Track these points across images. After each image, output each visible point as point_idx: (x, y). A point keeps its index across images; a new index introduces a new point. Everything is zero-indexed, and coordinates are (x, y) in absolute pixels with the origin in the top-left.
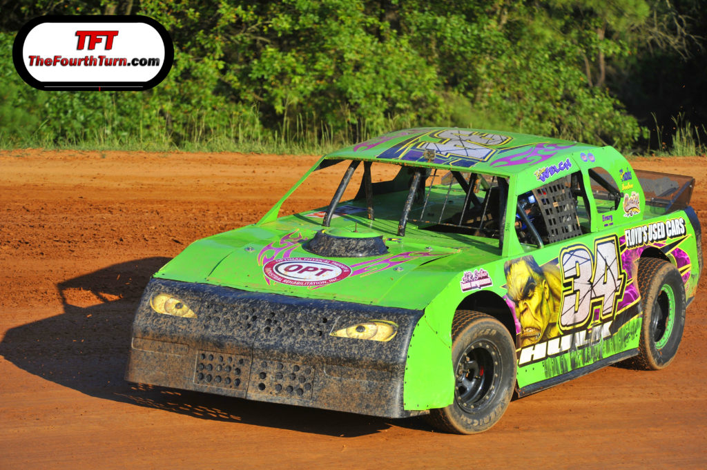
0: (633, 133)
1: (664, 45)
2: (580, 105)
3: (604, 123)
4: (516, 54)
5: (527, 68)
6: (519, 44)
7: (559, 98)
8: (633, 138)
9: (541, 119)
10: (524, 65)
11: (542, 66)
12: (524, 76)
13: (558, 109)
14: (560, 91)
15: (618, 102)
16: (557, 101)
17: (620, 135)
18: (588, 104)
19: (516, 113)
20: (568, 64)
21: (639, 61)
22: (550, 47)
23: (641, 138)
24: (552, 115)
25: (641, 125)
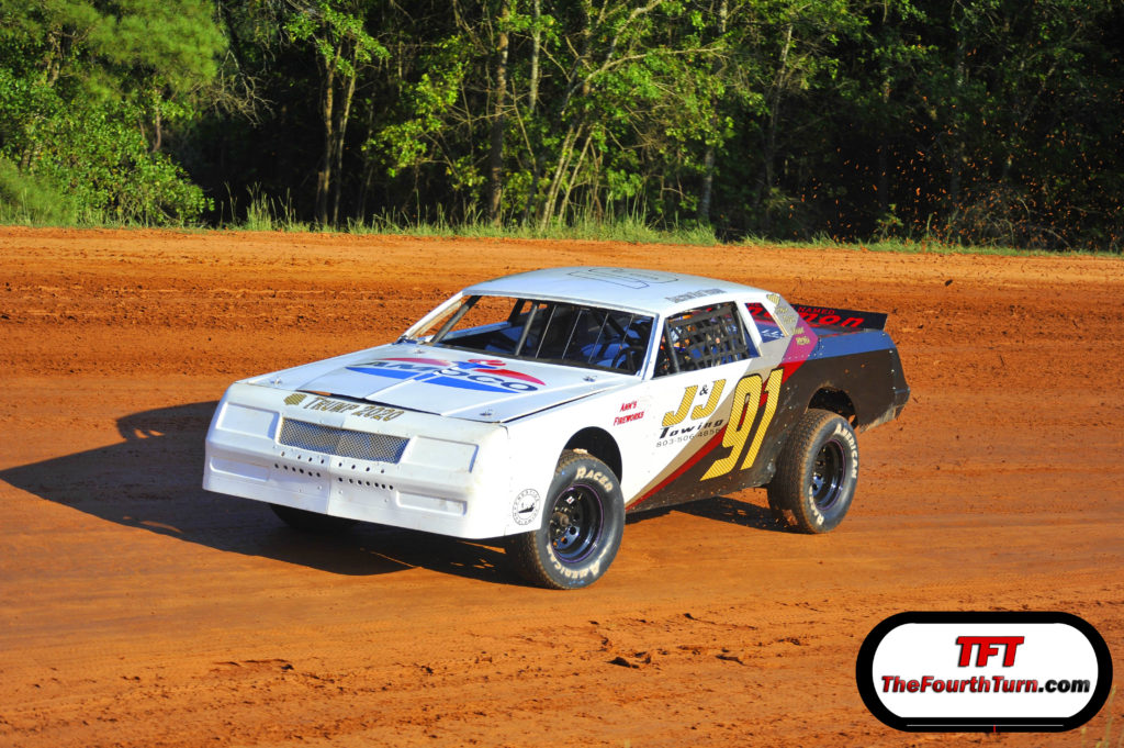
0: (198, 205)
1: (232, 109)
2: (140, 171)
3: (166, 193)
4: (70, 113)
5: (81, 130)
6: (73, 102)
7: (116, 163)
8: (198, 209)
9: (96, 187)
10: (78, 126)
11: (99, 128)
12: (79, 138)
13: (116, 176)
14: (118, 156)
15: (181, 170)
16: (115, 167)
17: (183, 208)
18: (149, 171)
19: (69, 179)
20: (127, 126)
21: (198, 125)
22: (108, 107)
23: (206, 209)
24: (110, 183)
25: (206, 195)
